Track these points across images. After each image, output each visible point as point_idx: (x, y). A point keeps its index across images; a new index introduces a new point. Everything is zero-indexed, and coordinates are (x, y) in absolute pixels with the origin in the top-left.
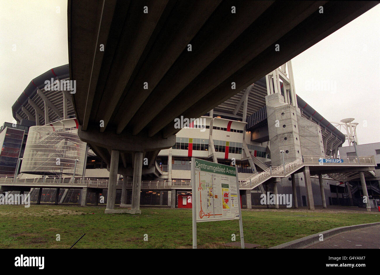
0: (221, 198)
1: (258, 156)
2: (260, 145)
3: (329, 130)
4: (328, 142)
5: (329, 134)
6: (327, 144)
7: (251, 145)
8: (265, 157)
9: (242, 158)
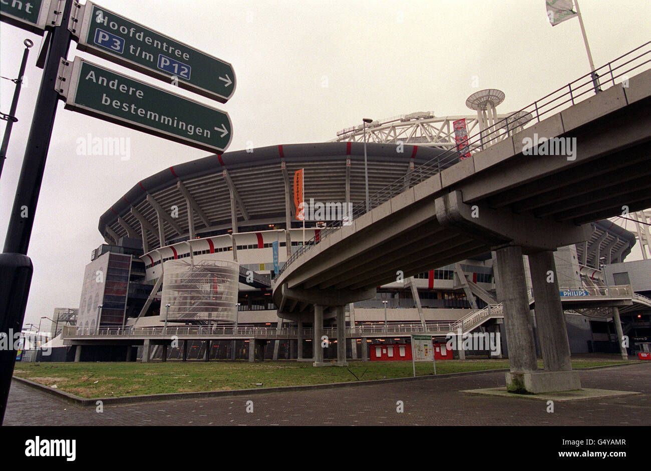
0: (424, 350)
1: (479, 281)
2: (482, 264)
3: (601, 227)
4: (601, 249)
5: (603, 234)
6: (600, 252)
7: (468, 266)
8: (490, 282)
9: (455, 285)
